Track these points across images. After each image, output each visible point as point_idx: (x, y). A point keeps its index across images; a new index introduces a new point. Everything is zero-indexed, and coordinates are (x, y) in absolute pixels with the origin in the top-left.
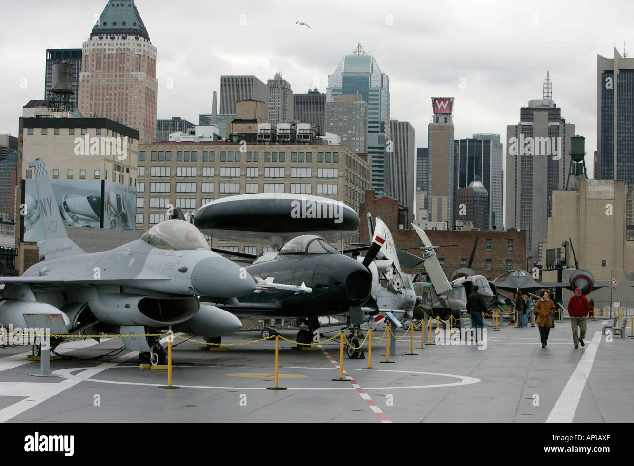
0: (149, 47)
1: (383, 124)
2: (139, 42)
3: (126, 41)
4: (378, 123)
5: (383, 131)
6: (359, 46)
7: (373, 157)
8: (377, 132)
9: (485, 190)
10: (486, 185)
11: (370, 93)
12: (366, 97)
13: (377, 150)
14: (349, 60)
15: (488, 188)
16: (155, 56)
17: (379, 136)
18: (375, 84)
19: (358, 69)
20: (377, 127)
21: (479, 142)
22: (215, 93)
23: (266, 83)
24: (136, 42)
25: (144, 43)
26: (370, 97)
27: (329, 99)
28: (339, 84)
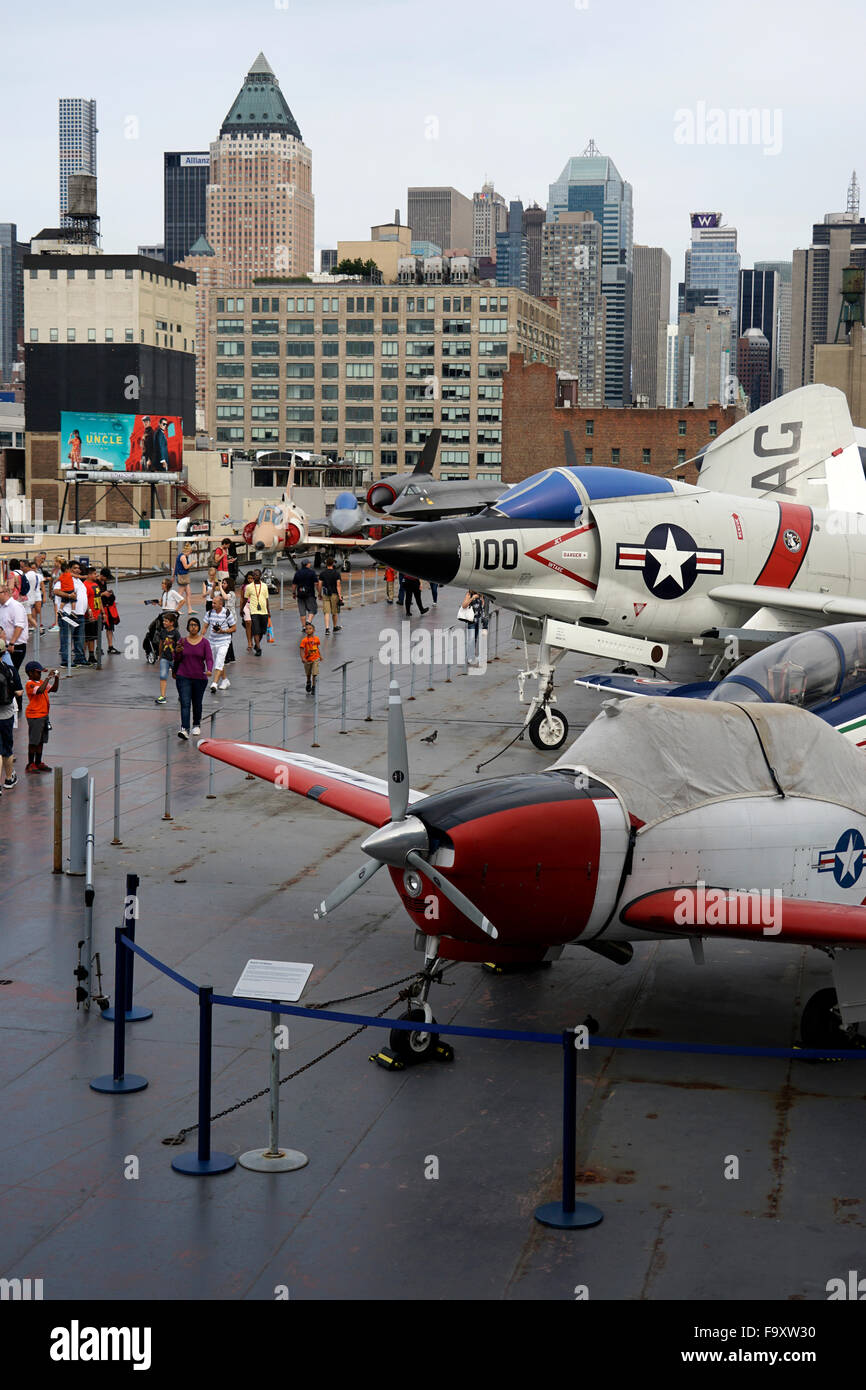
0: (300, 149)
1: (623, 252)
2: (286, 142)
3: (270, 141)
4: (616, 250)
5: (623, 262)
6: (592, 142)
7: (609, 298)
8: (615, 263)
9: (766, 341)
10: (768, 334)
11: (605, 209)
12: (599, 217)
13: (615, 288)
14: (575, 163)
15: (770, 339)
16: (309, 162)
17: (619, 269)
18: (611, 198)
19: (590, 177)
20: (616, 256)
21: (759, 274)
22: (398, 212)
23: (471, 197)
24: (282, 142)
25: (292, 143)
26: (605, 215)
27: (550, 220)
28: (563, 198)
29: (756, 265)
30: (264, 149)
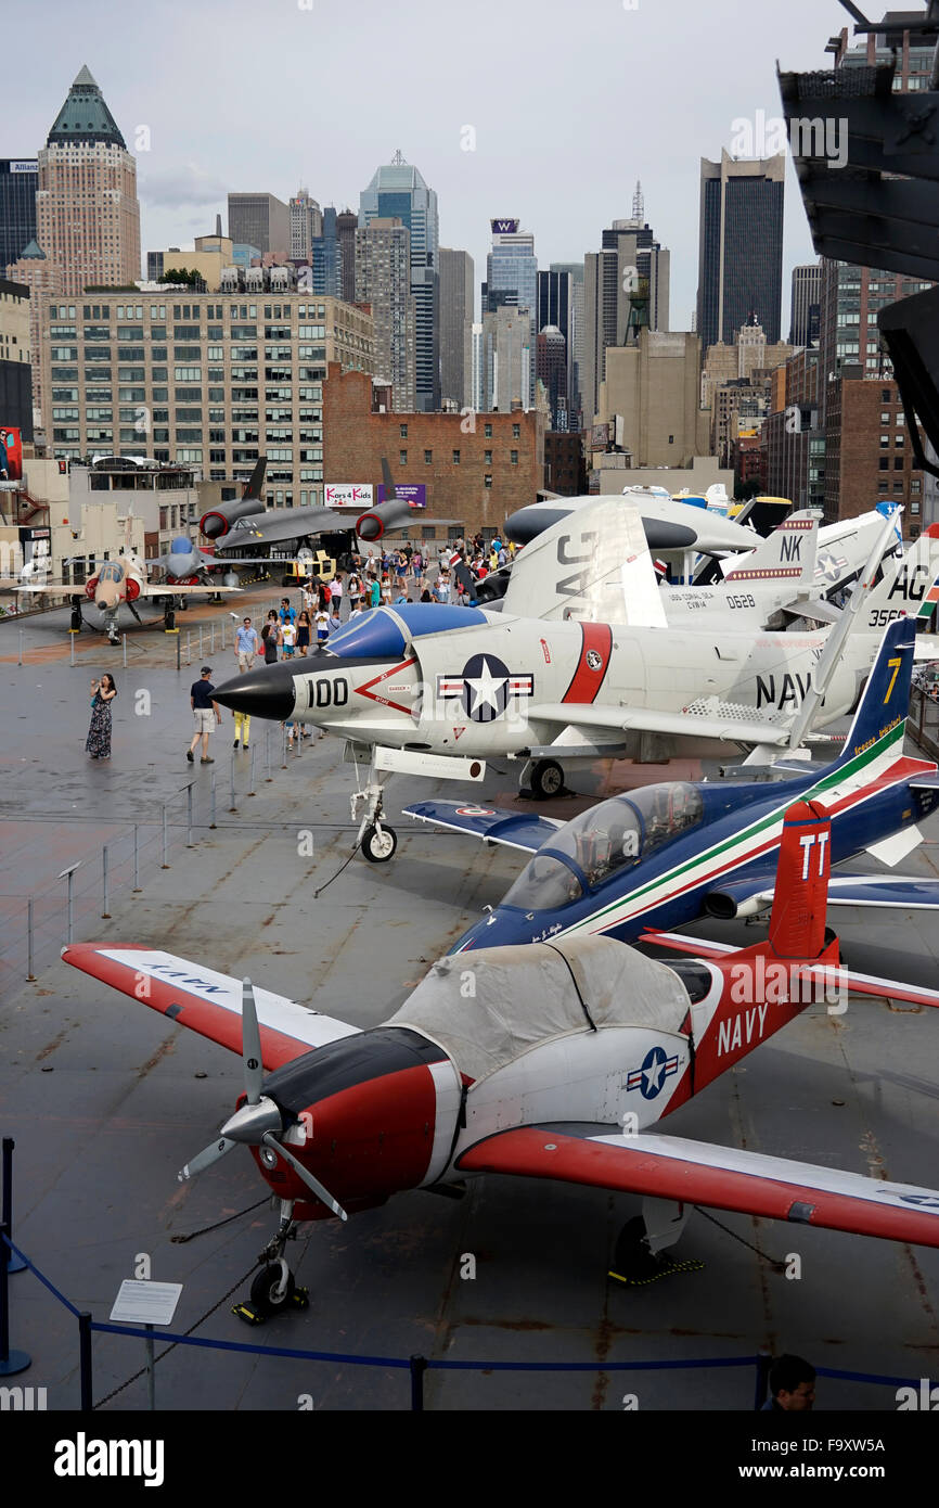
0: (124, 157)
1: (430, 255)
2: (112, 151)
3: (95, 150)
4: (423, 253)
5: (430, 264)
6: (399, 153)
7: (417, 298)
8: (423, 265)
9: (562, 337)
10: (564, 331)
11: (413, 215)
12: (407, 223)
13: (423, 289)
14: (384, 172)
15: (566, 335)
16: (134, 170)
17: (426, 271)
18: (418, 203)
19: (397, 185)
20: (424, 259)
21: (554, 276)
22: (219, 216)
23: (287, 202)
24: (108, 151)
25: (117, 152)
26: (412, 221)
27: (362, 225)
28: (374, 205)
29: (551, 267)
30: (90, 158)
